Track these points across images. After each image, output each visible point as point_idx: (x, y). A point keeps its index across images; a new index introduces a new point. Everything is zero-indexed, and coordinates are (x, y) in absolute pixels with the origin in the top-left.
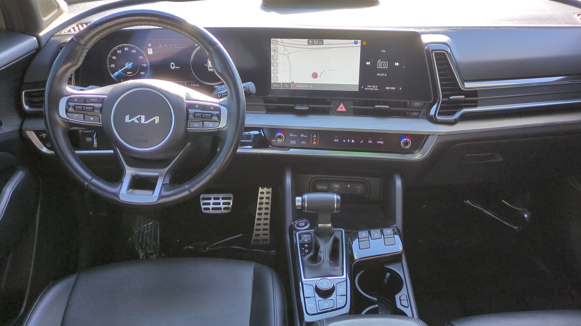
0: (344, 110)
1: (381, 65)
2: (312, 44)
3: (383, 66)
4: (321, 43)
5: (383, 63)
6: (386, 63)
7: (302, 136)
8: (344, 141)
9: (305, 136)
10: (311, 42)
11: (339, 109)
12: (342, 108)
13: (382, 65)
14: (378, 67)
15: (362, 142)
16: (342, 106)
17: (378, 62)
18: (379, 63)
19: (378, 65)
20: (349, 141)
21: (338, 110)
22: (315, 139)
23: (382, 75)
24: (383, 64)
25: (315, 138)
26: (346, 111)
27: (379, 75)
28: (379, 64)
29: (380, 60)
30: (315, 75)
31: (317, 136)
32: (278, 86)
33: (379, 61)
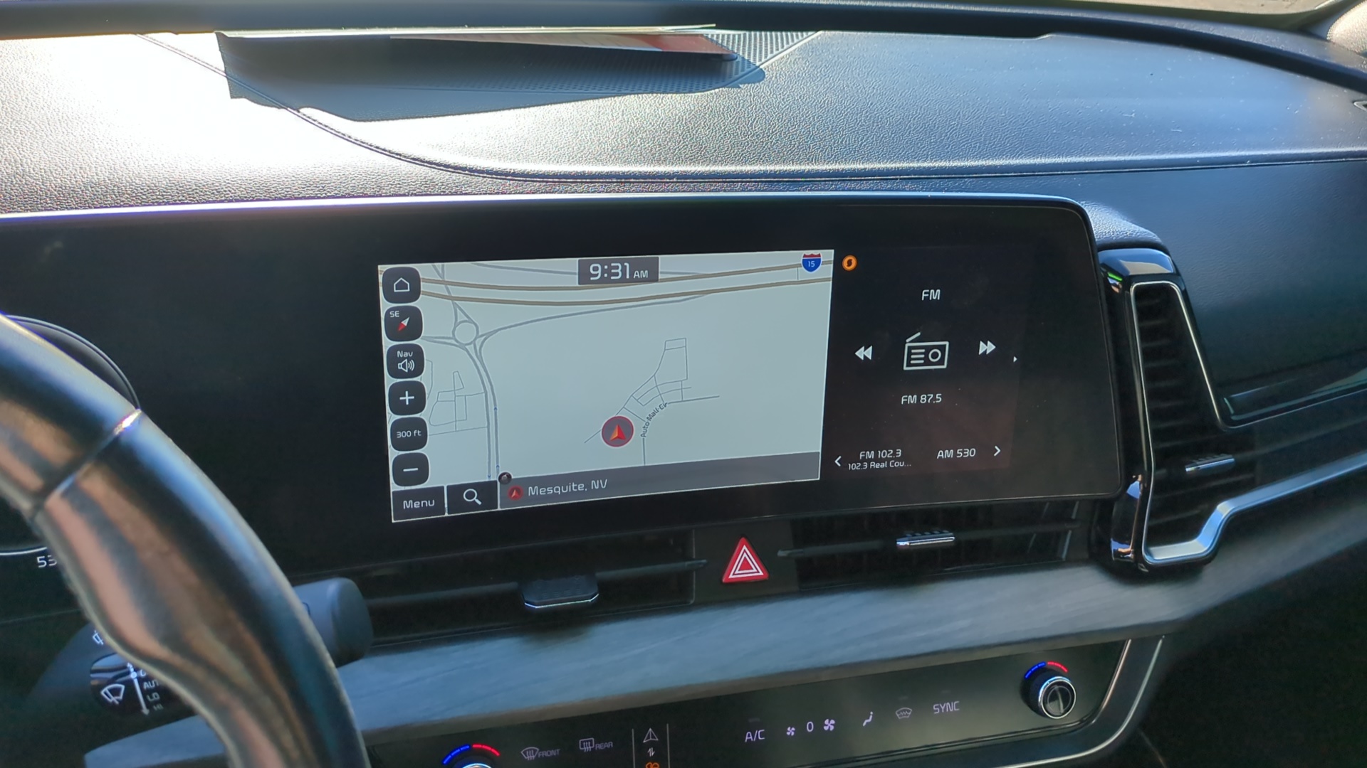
0: (756, 571)
1: (918, 355)
2: (605, 281)
3: (927, 363)
4: (645, 274)
5: (928, 349)
6: (942, 348)
7: (587, 748)
8: (791, 731)
9: (600, 746)
10: (599, 272)
11: (736, 573)
12: (746, 566)
13: (926, 359)
14: (905, 368)
15: (870, 720)
16: (745, 553)
17: (907, 345)
18: (910, 348)
19: (909, 359)
20: (810, 727)
21: (731, 576)
22: (651, 752)
23: (923, 399)
24: (926, 354)
25: (651, 744)
26: (766, 577)
27: (912, 399)
28: (910, 354)
29: (918, 334)
30: (620, 432)
31: (660, 732)
32: (428, 504)
33: (912, 341)
